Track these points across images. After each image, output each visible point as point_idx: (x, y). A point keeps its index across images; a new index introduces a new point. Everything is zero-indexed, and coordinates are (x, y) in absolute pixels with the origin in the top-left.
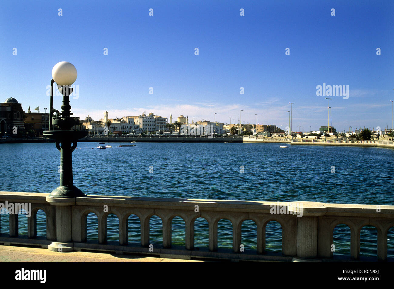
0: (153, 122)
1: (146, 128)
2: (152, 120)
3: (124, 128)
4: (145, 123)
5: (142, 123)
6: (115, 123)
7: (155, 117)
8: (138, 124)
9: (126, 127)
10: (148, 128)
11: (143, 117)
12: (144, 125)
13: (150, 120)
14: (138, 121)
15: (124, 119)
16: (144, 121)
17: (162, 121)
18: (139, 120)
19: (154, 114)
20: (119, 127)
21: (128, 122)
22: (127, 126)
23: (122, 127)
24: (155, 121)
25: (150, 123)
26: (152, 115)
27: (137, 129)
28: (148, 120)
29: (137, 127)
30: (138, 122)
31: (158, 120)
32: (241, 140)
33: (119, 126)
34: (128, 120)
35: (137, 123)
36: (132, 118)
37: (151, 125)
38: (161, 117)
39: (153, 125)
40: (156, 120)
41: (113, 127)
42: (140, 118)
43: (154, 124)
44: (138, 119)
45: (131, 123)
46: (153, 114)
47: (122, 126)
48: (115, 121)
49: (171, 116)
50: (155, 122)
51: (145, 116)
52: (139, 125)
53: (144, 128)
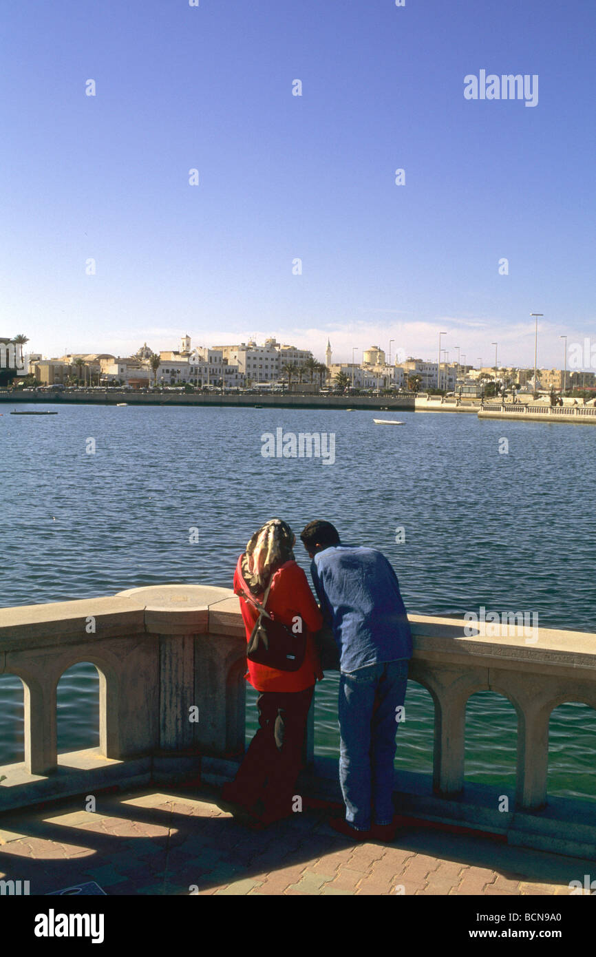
0: (272, 360)
1: (255, 374)
2: (270, 356)
3: (196, 374)
4: (252, 362)
5: (244, 361)
6: (176, 362)
7: (277, 349)
8: (236, 364)
9: (203, 371)
10: (261, 374)
11: (248, 348)
12: (248, 366)
13: (264, 355)
14: (235, 357)
15: (198, 351)
16: (249, 358)
17: (296, 359)
18: (239, 354)
19: (277, 342)
20: (186, 371)
21: (207, 360)
22: (206, 369)
23: (192, 371)
24: (277, 357)
25: (265, 363)
26: (273, 344)
27: (229, 376)
28: (261, 355)
29: (232, 371)
30: (236, 359)
31: (286, 356)
32: (410, 404)
33: (185, 367)
34: (207, 354)
35: (232, 362)
36: (218, 349)
37: (267, 367)
38: (295, 349)
39: (272, 366)
40: (279, 356)
41: (170, 370)
42: (243, 350)
43: (275, 363)
44: (236, 353)
45: (216, 361)
46: (274, 340)
47: (192, 368)
48: (177, 356)
49: (329, 346)
50: (277, 360)
51: (255, 345)
52: (237, 367)
53: (249, 374)
